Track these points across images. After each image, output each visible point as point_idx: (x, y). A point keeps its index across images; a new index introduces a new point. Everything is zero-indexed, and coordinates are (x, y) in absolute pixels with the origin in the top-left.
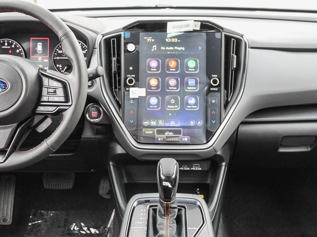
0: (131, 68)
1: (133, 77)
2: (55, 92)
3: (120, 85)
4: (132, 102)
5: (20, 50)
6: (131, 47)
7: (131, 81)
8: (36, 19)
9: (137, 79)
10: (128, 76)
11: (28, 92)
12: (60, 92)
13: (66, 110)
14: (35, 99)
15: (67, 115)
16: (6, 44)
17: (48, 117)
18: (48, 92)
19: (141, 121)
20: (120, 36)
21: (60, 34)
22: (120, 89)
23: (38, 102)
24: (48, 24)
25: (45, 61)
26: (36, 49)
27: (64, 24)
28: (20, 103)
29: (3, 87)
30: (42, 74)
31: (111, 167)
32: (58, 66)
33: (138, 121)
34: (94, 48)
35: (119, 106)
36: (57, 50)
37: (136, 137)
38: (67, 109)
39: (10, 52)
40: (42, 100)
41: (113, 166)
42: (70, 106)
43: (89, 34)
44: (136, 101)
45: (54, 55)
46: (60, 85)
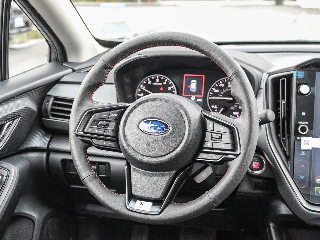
0: (304, 114)
1: (305, 124)
2: (221, 138)
3: (289, 132)
4: (303, 153)
5: (172, 87)
6: (305, 89)
7: (303, 129)
8: (203, 55)
9: (311, 127)
10: (300, 123)
12: (227, 138)
13: (232, 159)
14: (197, 144)
15: (234, 166)
16: (158, 80)
17: (208, 166)
18: (212, 138)
19: (314, 178)
20: (291, 75)
21: (230, 72)
22: (289, 138)
23: (200, 148)
24: (216, 61)
25: (199, 100)
26: (189, 87)
28: (182, 148)
29: (164, 129)
31: (272, 229)
32: (213, 107)
33: (310, 177)
34: (259, 89)
35: (288, 158)
36: (213, 89)
37: (306, 197)
38: (234, 159)
39: (161, 89)
40: (205, 146)
41: (274, 228)
42: (238, 155)
44: (308, 153)
45: (210, 94)
46: (226, 130)
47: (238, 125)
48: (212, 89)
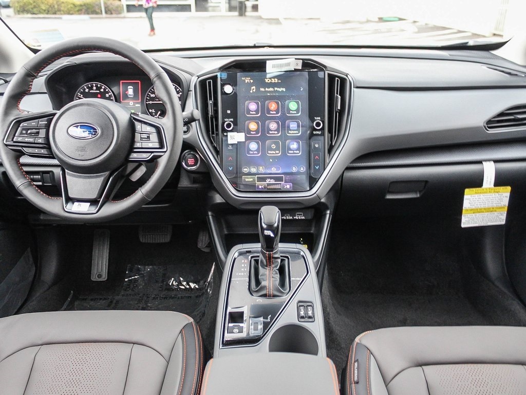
0: (229, 112)
1: (231, 121)
2: (148, 137)
3: (217, 130)
4: (230, 147)
5: (110, 94)
6: (228, 89)
7: (229, 126)
8: (126, 60)
9: (235, 123)
10: (226, 120)
11: (120, 137)
12: (154, 137)
13: (160, 156)
14: (128, 145)
15: (163, 162)
16: (95, 88)
17: (142, 164)
18: (141, 138)
19: (241, 168)
20: (216, 77)
21: (152, 75)
22: (217, 135)
23: (131, 149)
24: (138, 64)
25: (137, 105)
26: (126, 93)
27: (157, 65)
28: (112, 150)
29: (93, 133)
30: (134, 119)
31: (210, 217)
32: (150, 111)
33: (237, 168)
34: (189, 91)
35: (217, 152)
36: (150, 94)
37: (235, 185)
38: (162, 156)
39: (99, 96)
40: (135, 147)
41: (212, 216)
42: (165, 152)
43: (183, 76)
44: (235, 146)
45: (147, 99)
46: (153, 130)
47: (163, 124)
48: (148, 94)
